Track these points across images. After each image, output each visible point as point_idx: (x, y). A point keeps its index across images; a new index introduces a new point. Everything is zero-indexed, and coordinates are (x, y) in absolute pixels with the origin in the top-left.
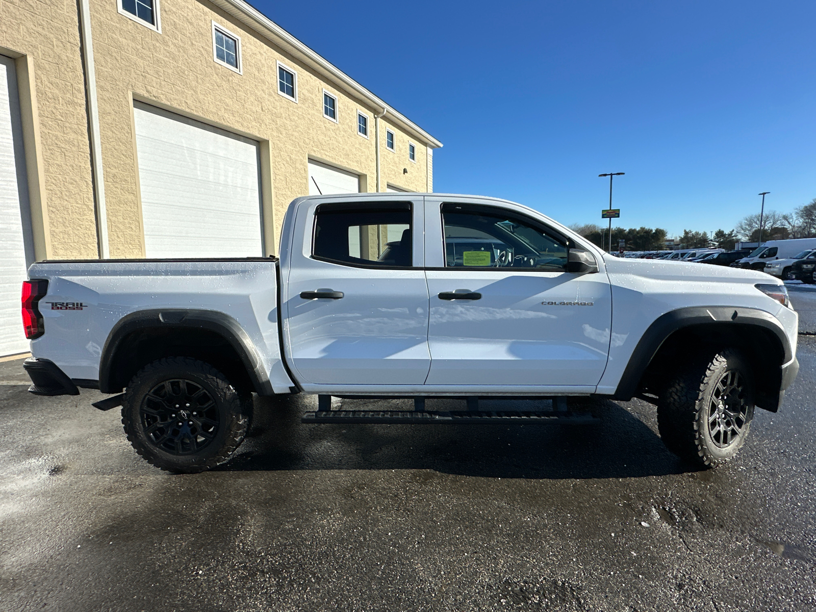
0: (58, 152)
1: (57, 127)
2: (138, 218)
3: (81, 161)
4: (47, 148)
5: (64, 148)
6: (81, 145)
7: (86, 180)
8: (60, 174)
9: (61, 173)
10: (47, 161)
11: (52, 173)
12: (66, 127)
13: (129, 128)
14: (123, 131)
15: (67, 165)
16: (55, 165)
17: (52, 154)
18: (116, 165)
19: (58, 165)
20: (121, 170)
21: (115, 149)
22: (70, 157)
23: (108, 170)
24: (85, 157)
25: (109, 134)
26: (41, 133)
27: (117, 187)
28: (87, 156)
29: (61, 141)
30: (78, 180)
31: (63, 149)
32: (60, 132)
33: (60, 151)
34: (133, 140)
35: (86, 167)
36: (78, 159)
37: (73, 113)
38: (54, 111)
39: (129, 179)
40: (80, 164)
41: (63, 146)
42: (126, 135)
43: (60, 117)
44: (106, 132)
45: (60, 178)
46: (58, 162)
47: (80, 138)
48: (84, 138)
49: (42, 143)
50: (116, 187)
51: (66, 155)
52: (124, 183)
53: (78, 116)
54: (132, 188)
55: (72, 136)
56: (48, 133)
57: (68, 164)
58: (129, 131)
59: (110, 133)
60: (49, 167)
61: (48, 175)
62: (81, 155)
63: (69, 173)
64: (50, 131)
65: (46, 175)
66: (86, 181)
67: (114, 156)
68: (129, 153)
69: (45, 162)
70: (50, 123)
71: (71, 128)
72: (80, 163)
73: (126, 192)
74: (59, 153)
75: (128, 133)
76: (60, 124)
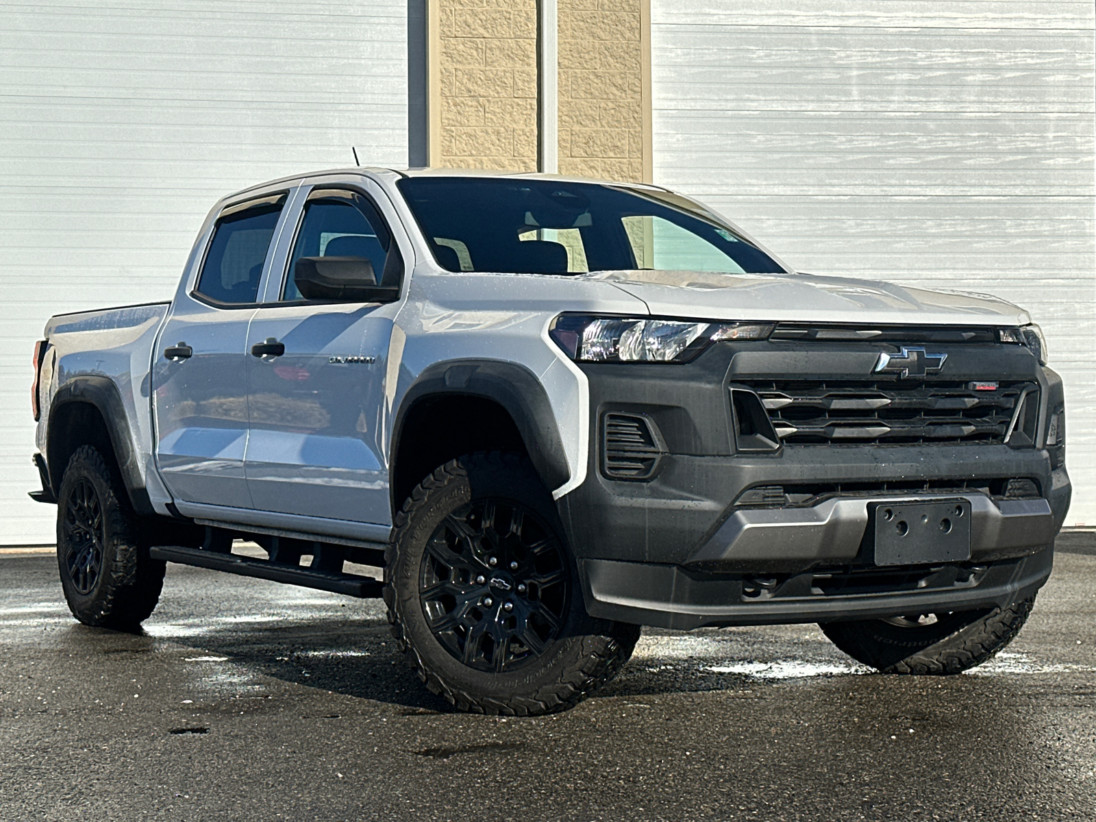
0: (472, 106)
1: (475, 53)
2: (642, 239)
3: (517, 118)
4: (451, 104)
5: (484, 97)
6: (520, 84)
7: (526, 159)
8: (471, 155)
9: (474, 152)
10: (447, 131)
11: (456, 155)
12: (491, 49)
13: (634, 17)
14: (619, 27)
15: (487, 133)
16: (464, 137)
17: (459, 113)
18: (595, 114)
19: (470, 136)
20: (608, 123)
21: (597, 77)
22: (494, 113)
23: (577, 128)
24: (526, 109)
25: (585, 43)
26: (442, 73)
27: (594, 167)
28: (531, 104)
29: (480, 82)
30: (506, 163)
31: (481, 99)
32: (479, 63)
33: (474, 103)
34: (643, 46)
35: (527, 129)
36: (511, 114)
37: (508, 15)
38: (470, 21)
39: (625, 142)
40: (514, 126)
41: (482, 92)
42: (628, 35)
43: (482, 31)
44: (579, 40)
45: (472, 162)
46: (469, 130)
47: (518, 66)
48: (529, 65)
49: (442, 94)
50: (591, 167)
51: (487, 110)
52: (612, 154)
53: (518, 19)
54: (630, 164)
55: (504, 65)
56: (456, 69)
57: (490, 130)
58: (635, 24)
59: (587, 42)
60: (451, 142)
61: (449, 161)
62: (518, 105)
63: (489, 148)
64: (459, 66)
65: (445, 161)
66: (524, 163)
67: (591, 94)
68: (631, 79)
69: (445, 134)
70: (461, 47)
71: (501, 50)
72: (515, 122)
73: (616, 176)
74: (473, 109)
75: (631, 29)
76: (480, 46)
